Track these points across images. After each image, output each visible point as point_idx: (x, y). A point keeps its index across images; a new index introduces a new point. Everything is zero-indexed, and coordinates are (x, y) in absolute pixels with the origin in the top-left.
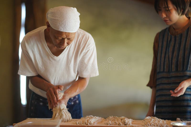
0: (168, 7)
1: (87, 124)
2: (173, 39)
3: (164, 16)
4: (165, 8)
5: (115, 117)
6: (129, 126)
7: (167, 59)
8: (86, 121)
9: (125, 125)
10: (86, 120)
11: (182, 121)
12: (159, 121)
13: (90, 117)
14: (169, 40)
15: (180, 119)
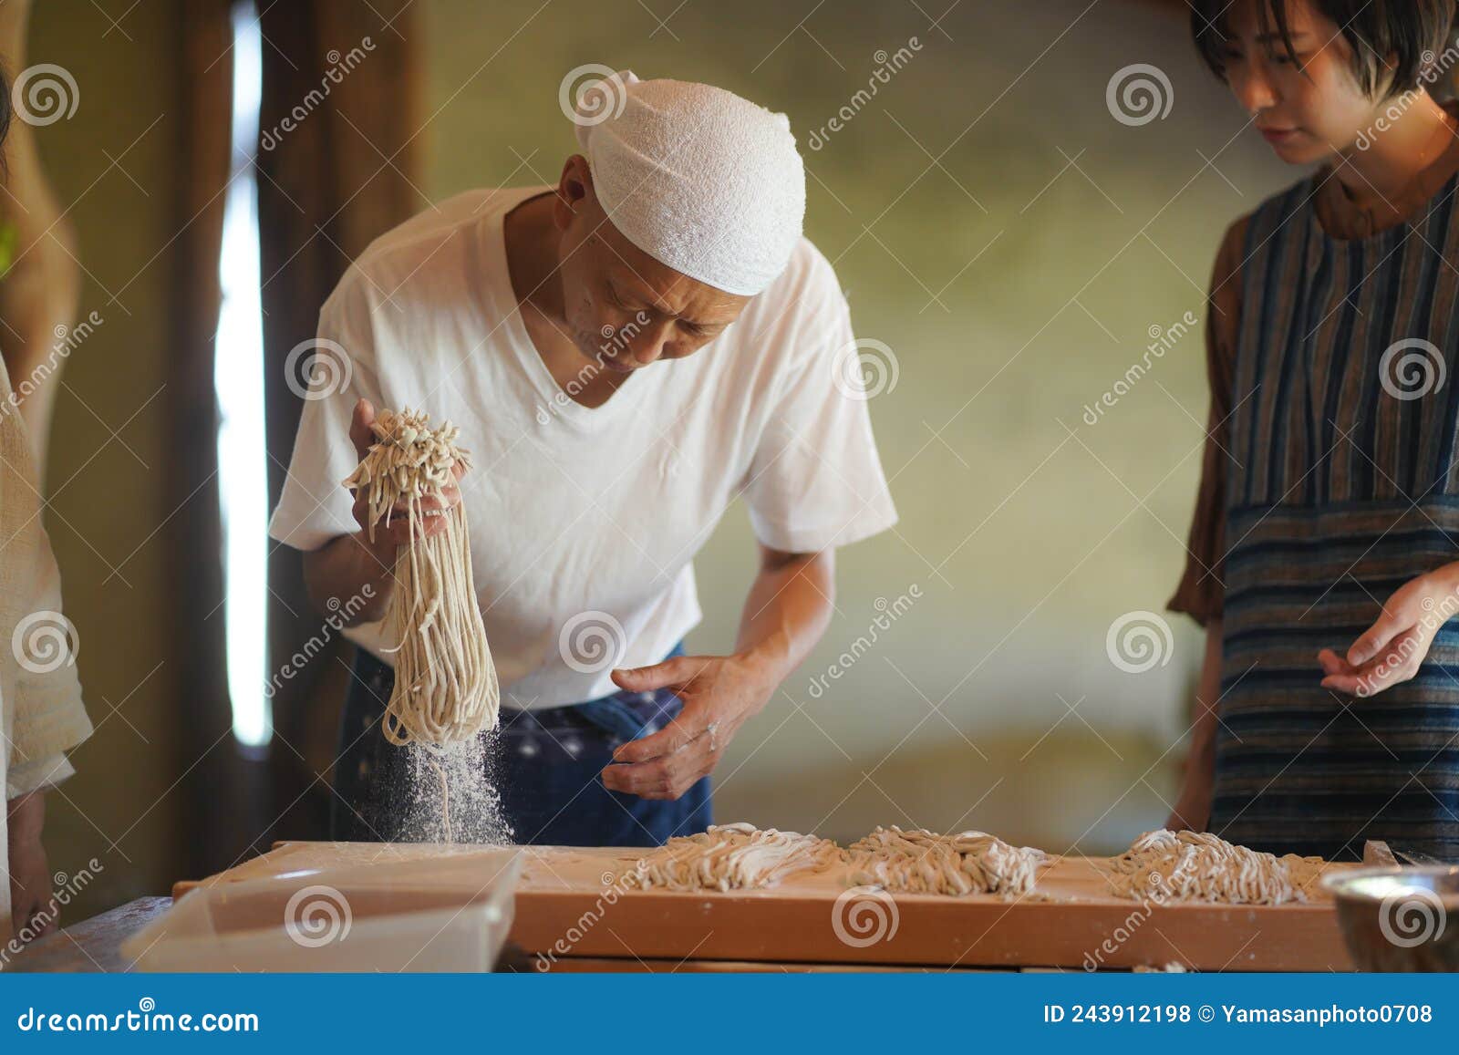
0: (1285, 35)
1: (713, 887)
2: (1340, 268)
3: (1261, 97)
4: (1265, 38)
5: (914, 834)
6: (1019, 901)
7: (1293, 413)
8: (707, 864)
9: (989, 891)
10: (702, 856)
11: (1402, 862)
12: (1238, 866)
13: (736, 836)
14: (1312, 270)
15: (1387, 849)
